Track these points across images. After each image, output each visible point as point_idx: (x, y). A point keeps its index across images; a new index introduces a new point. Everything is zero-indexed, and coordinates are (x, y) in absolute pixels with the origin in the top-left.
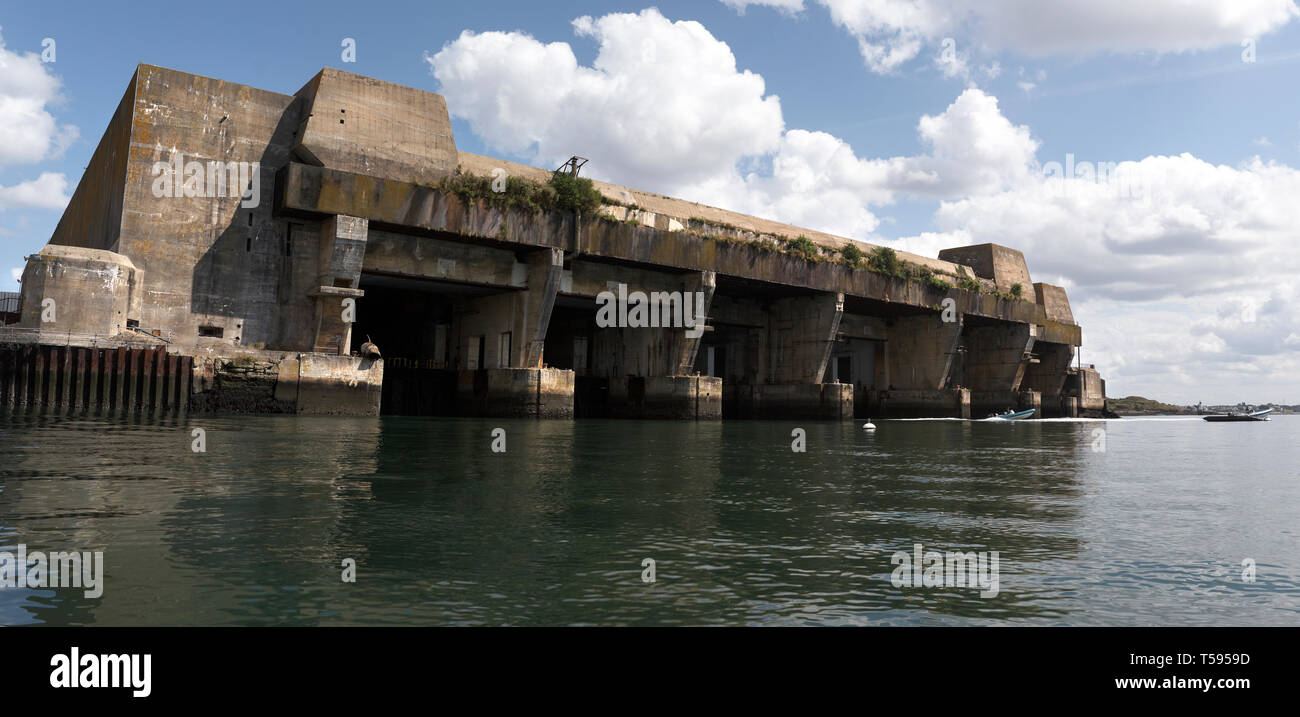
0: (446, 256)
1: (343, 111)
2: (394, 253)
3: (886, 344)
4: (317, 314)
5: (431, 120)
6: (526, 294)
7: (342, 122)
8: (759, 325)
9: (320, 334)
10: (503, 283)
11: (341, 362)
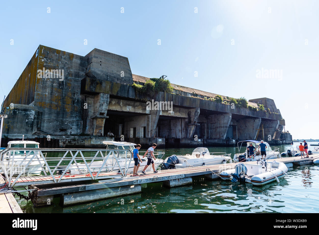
0: (129, 105)
1: (101, 62)
2: (115, 104)
3: (237, 126)
4: (94, 124)
5: (125, 65)
6: (150, 116)
7: (101, 65)
8: (205, 122)
9: (95, 130)
10: (144, 113)
11: (103, 139)
